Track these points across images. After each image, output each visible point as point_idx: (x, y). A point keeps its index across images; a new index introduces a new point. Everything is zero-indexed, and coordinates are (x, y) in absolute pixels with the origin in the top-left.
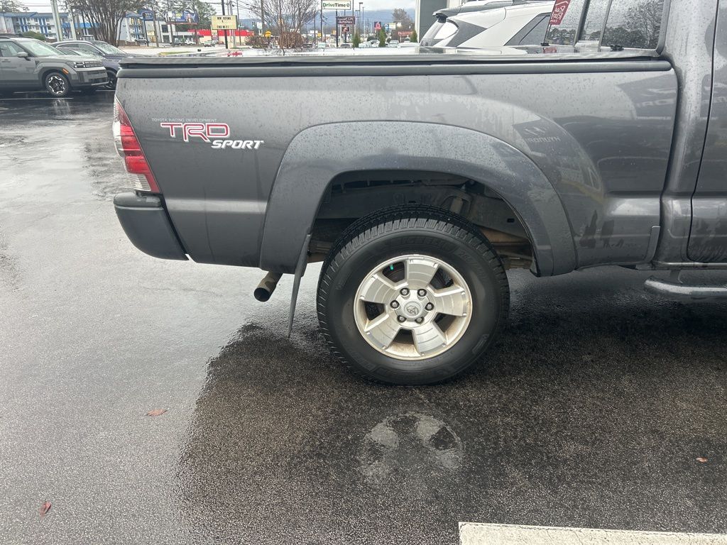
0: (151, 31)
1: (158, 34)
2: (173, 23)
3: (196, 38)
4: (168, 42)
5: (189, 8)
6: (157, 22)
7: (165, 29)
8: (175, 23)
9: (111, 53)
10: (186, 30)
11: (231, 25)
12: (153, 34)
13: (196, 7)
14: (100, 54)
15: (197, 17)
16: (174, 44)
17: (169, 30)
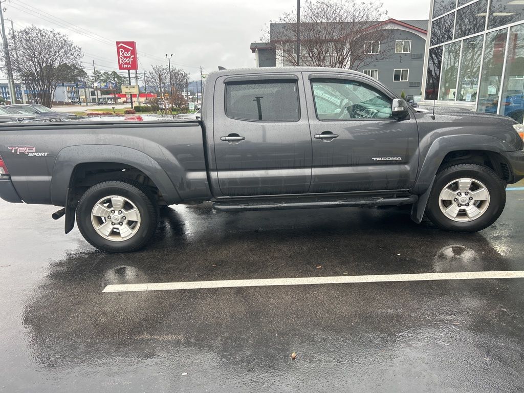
0: (82, 95)
1: (88, 97)
2: (99, 89)
3: (115, 99)
4: (95, 102)
5: (111, 79)
6: (87, 90)
7: (93, 94)
8: (100, 89)
9: (44, 111)
10: (109, 94)
11: (135, 91)
12: (84, 97)
13: (116, 79)
14: (37, 113)
15: (116, 86)
16: (99, 104)
17: (96, 94)
